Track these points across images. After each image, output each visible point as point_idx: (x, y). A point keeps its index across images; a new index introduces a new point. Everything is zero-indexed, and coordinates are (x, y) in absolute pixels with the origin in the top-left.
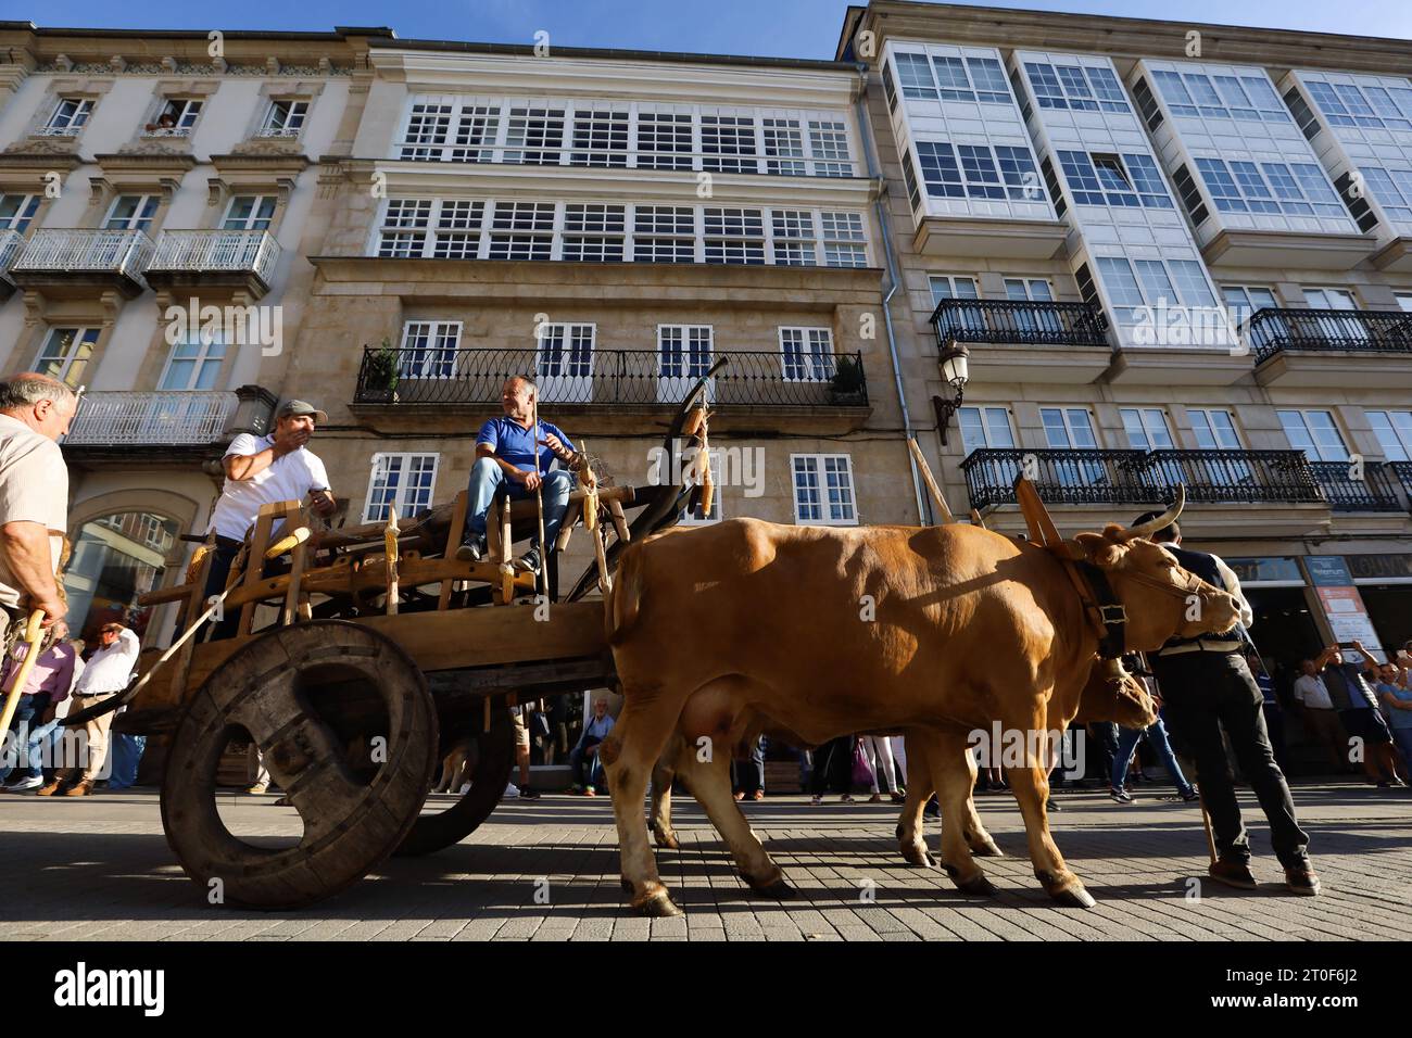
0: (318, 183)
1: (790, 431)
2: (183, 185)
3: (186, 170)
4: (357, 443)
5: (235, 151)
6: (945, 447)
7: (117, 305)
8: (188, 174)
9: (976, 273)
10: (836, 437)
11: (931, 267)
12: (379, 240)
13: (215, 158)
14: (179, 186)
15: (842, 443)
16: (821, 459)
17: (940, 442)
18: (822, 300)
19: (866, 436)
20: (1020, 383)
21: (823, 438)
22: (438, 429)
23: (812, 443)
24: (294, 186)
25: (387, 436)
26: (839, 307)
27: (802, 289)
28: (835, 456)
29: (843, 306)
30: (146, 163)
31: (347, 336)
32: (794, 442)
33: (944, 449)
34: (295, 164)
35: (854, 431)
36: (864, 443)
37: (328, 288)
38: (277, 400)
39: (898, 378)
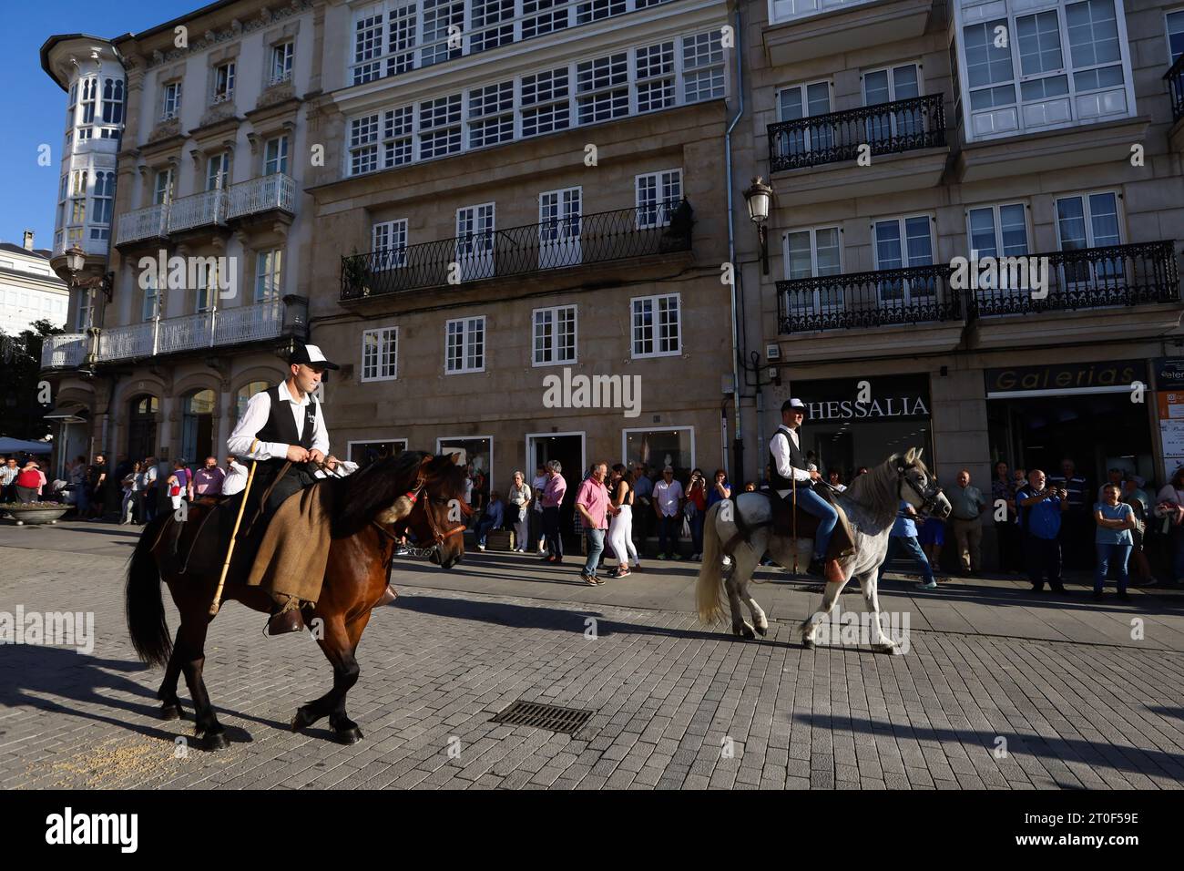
0: (307, 119)
1: (632, 278)
2: (237, 142)
3: (236, 129)
4: (353, 325)
5: (258, 104)
6: (767, 277)
7: (221, 245)
8: (239, 131)
9: (831, 75)
10: (670, 278)
11: (782, 80)
12: (350, 159)
13: (248, 114)
14: (235, 143)
15: (673, 284)
16: (655, 300)
17: (762, 272)
18: (668, 144)
19: (696, 274)
20: (855, 199)
21: (658, 280)
22: (397, 309)
23: (648, 287)
24: (295, 125)
25: (368, 318)
26: (685, 147)
27: (651, 135)
28: (667, 296)
29: (688, 145)
30: (216, 130)
31: (338, 246)
32: (635, 287)
33: (765, 279)
34: (291, 106)
35: (686, 271)
36: (693, 281)
37: (325, 210)
38: (308, 300)
39: (730, 213)
